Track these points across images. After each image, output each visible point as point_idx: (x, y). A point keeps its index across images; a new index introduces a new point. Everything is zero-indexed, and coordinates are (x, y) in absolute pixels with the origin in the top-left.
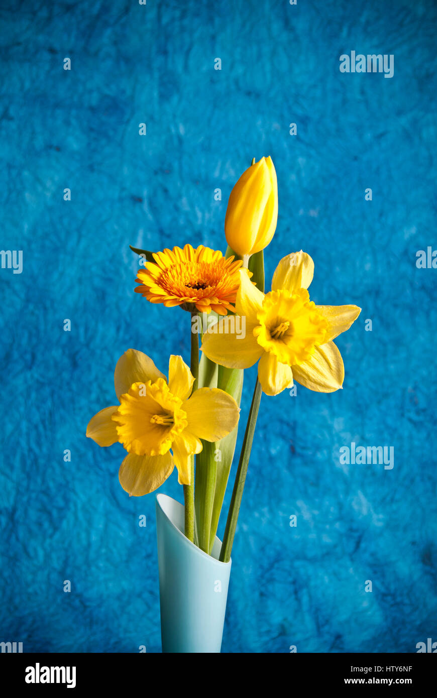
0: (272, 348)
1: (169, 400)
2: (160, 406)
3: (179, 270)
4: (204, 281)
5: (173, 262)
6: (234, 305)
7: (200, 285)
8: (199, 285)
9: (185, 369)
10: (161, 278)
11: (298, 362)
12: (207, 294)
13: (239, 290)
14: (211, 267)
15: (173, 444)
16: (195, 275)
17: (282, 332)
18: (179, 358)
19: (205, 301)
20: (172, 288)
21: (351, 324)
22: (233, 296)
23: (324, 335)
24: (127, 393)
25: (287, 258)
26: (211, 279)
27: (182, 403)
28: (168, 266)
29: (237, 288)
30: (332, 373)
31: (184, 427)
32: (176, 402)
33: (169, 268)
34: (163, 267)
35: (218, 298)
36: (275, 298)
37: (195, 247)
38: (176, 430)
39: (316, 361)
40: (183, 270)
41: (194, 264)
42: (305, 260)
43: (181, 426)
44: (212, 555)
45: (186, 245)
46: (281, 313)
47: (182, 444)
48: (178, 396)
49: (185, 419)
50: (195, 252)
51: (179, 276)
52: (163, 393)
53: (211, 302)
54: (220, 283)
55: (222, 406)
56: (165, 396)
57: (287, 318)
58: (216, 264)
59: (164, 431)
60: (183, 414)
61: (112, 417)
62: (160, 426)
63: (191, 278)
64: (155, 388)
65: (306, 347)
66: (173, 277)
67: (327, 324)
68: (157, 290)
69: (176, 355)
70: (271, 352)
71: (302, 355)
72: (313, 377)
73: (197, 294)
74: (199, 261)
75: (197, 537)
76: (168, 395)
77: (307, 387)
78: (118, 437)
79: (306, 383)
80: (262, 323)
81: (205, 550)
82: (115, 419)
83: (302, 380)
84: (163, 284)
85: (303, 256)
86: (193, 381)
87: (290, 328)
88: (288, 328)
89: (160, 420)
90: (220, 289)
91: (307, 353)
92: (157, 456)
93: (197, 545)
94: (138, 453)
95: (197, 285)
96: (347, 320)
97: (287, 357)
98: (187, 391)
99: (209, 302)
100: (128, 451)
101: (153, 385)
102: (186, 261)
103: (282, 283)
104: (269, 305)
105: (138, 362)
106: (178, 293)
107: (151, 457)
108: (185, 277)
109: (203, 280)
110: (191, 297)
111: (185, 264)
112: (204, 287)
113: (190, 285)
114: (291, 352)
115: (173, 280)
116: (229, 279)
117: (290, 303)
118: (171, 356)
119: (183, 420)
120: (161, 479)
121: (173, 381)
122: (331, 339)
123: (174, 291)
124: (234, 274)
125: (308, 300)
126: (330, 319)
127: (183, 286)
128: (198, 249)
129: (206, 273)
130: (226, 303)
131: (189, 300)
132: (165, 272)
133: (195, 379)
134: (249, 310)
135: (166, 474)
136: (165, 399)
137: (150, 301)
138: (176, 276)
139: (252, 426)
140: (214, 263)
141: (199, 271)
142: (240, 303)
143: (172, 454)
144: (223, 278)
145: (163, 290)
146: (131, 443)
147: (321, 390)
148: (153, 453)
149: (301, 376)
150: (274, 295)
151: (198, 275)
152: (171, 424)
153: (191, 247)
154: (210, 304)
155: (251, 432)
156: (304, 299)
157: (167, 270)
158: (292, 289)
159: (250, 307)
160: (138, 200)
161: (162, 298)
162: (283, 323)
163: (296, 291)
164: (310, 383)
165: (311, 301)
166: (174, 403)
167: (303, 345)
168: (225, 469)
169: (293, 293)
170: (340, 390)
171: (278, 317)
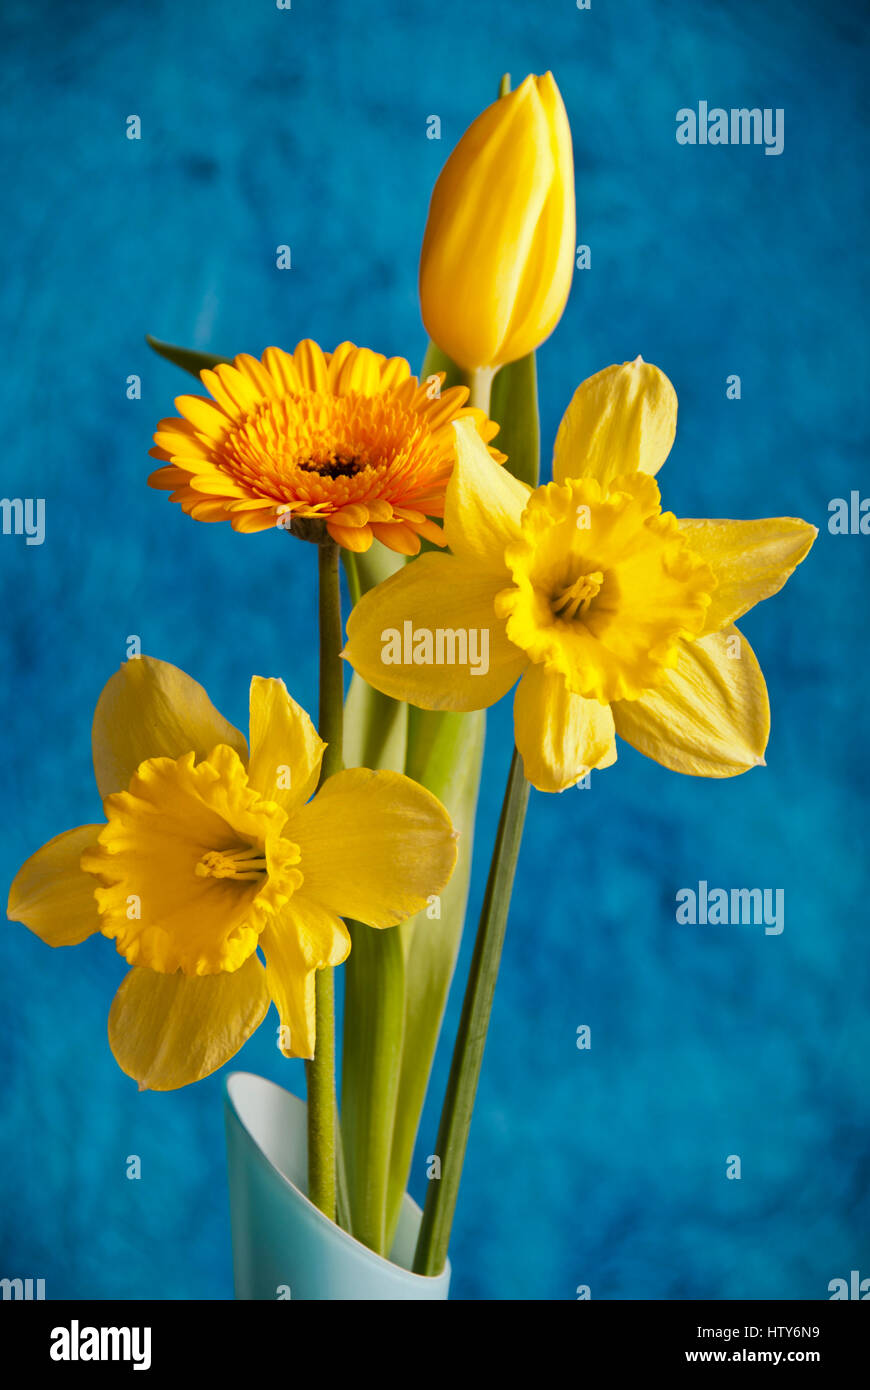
0: (549, 652)
1: (248, 810)
2: (226, 824)
3: (279, 420)
4: (354, 451)
5: (263, 394)
6: (440, 522)
7: (344, 461)
8: (339, 464)
9: (295, 718)
10: (227, 445)
11: (628, 693)
12: (361, 492)
13: (451, 479)
14: (375, 408)
15: (262, 937)
16: (328, 433)
17: (583, 602)
18: (276, 685)
19: (353, 514)
20: (258, 475)
21: (788, 576)
22: (437, 497)
23: (705, 611)
24: (127, 790)
25: (596, 382)
26: (376, 444)
27: (286, 819)
28: (248, 407)
29: (448, 471)
30: (732, 721)
31: (292, 887)
32: (269, 815)
33: (252, 413)
34: (233, 411)
35: (392, 503)
36: (559, 502)
37: (329, 348)
38: (271, 899)
39: (685, 683)
40: (290, 419)
41: (326, 401)
42: (650, 387)
43: (283, 887)
44: (393, 1258)
45: (302, 344)
46: (581, 546)
47: (291, 937)
48: (275, 800)
49: (296, 866)
50: (328, 363)
51: (282, 436)
52: (232, 787)
53: (371, 516)
54: (398, 457)
55: (407, 824)
56: (239, 797)
57: (599, 559)
58: (390, 400)
59: (239, 897)
60: (291, 849)
61: (83, 860)
62: (228, 883)
63: (315, 444)
64: (207, 773)
65: (652, 646)
66: (263, 440)
67: (714, 576)
68: (212, 481)
69: (267, 676)
70: (547, 665)
71: (642, 670)
72: (679, 733)
73: (331, 491)
74: (341, 391)
75: (346, 1204)
76: (247, 796)
77: (660, 761)
78: (101, 919)
79: (656, 749)
80: (521, 576)
81: (370, 1243)
82: (92, 866)
83: (645, 741)
84: (233, 463)
85: (645, 373)
86: (322, 751)
87: (609, 588)
88: (599, 590)
89: (226, 866)
90: (399, 477)
91: (655, 665)
92: (216, 976)
93: (346, 1229)
94: (158, 965)
95: (333, 462)
96: (774, 564)
97: (595, 678)
98: (306, 779)
99: (364, 516)
100: (130, 959)
101: (200, 766)
102: (301, 393)
103: (585, 456)
104: (542, 524)
105: (163, 696)
106: (274, 491)
107: (198, 977)
108: (297, 439)
109: (351, 448)
110: (312, 504)
111: (297, 402)
112: (355, 468)
113: (312, 464)
114: (609, 663)
115: (260, 450)
116: (427, 443)
117: (605, 517)
118: (255, 677)
119: (288, 867)
120: (233, 1040)
121: (262, 751)
122: (728, 620)
123: (266, 483)
124: (445, 430)
125: (656, 508)
126: (727, 559)
127: (291, 466)
128: (336, 353)
129: (361, 425)
130: (417, 519)
131: (306, 511)
132: (239, 424)
133: (326, 744)
134: (483, 537)
135: (245, 1024)
136: (236, 805)
137: (193, 514)
138: (271, 437)
139: (505, 873)
140: (385, 397)
141: (340, 421)
142: (456, 517)
143: (264, 964)
144: (410, 443)
145: (229, 482)
146: (139, 936)
147: (703, 770)
148: (201, 967)
149: (641, 730)
150: (554, 494)
151: (337, 433)
152: (258, 875)
153: (315, 349)
154: (369, 523)
155: (502, 889)
156: (646, 506)
157: (243, 418)
158: (611, 474)
159: (487, 531)
160: (202, 169)
161: (228, 506)
162: (586, 575)
163: (621, 479)
164: (668, 748)
165: (663, 512)
166: (266, 820)
167: (643, 640)
168: (431, 995)
169: (614, 487)
170: (757, 768)
171: (571, 556)
